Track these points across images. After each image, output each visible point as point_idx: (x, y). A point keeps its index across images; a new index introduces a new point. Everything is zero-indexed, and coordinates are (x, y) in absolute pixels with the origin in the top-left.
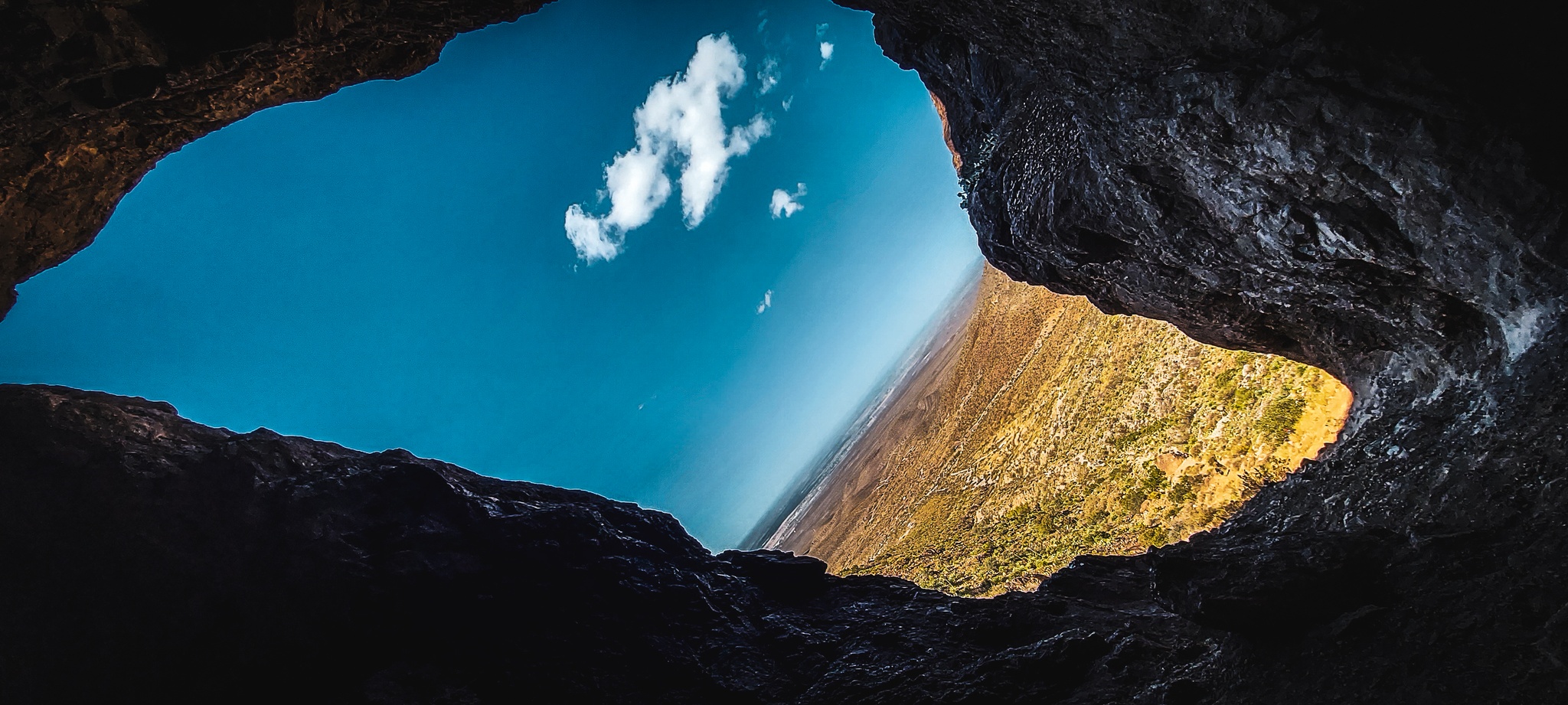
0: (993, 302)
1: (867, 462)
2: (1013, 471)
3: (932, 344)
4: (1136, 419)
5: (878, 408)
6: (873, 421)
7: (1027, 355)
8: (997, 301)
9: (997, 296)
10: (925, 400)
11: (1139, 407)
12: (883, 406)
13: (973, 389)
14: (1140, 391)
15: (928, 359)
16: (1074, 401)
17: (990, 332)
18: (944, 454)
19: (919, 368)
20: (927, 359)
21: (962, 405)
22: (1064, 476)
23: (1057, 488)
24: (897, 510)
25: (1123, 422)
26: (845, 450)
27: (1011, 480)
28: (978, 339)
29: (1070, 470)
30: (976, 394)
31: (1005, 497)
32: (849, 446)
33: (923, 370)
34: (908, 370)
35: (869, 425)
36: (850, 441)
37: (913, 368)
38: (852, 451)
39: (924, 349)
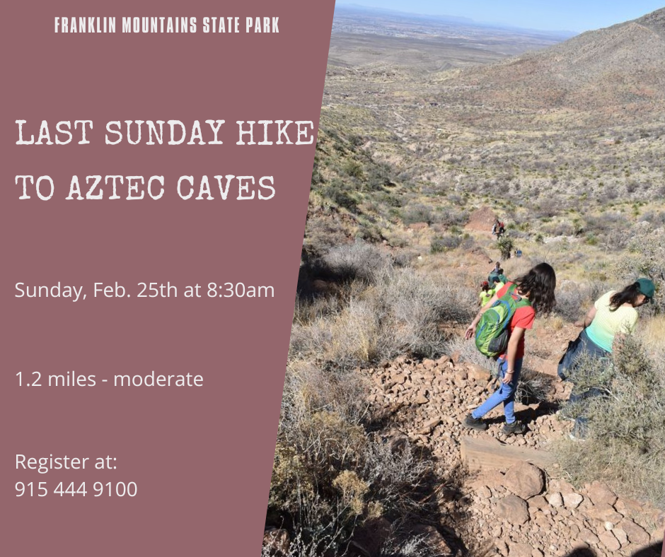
0: (556, 58)
1: (365, 51)
2: (422, 147)
3: (494, 43)
4: (520, 193)
5: (415, 33)
6: (402, 36)
7: (526, 110)
8: (558, 61)
9: (562, 58)
10: (446, 64)
11: (533, 188)
12: (420, 37)
13: (475, 87)
14: (547, 181)
15: (480, 48)
16: (508, 151)
17: (530, 71)
18: (408, 98)
19: (467, 45)
20: (480, 46)
21: (456, 87)
22: (435, 175)
23: (422, 176)
24: (337, 92)
25: (511, 184)
26: (363, 29)
27: (415, 150)
28: (519, 66)
29: (444, 176)
30: (473, 92)
31: (393, 150)
32: (368, 30)
33: (469, 49)
34: (462, 37)
35: (397, 35)
36: (374, 29)
37: (465, 41)
38: (368, 35)
39: (487, 39)
